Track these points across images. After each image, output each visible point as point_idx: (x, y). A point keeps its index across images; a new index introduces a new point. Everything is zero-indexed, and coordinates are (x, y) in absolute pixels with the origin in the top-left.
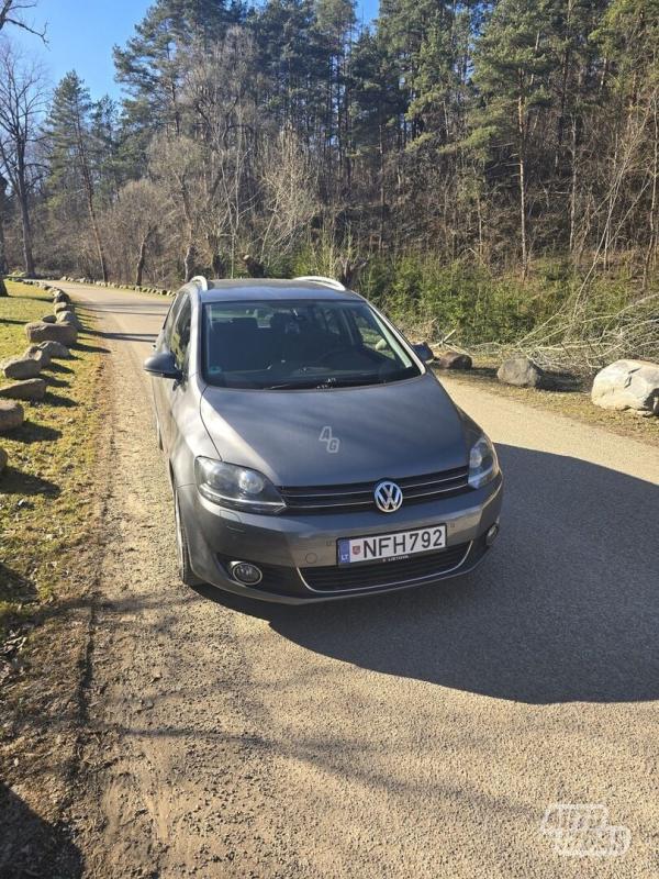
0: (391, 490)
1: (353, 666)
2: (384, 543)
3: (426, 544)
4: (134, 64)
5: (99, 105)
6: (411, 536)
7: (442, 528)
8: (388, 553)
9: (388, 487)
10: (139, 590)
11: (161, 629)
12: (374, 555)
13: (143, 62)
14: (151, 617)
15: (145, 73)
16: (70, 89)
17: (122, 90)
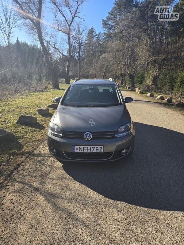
0: (89, 135)
1: (73, 179)
2: (84, 148)
3: (97, 150)
4: (107, 23)
5: (98, 35)
6: (93, 147)
7: (102, 147)
8: (86, 151)
9: (88, 134)
10: (42, 152)
11: (39, 161)
12: (82, 151)
13: (110, 22)
14: (40, 159)
15: (110, 25)
16: (92, 31)
17: (104, 30)
